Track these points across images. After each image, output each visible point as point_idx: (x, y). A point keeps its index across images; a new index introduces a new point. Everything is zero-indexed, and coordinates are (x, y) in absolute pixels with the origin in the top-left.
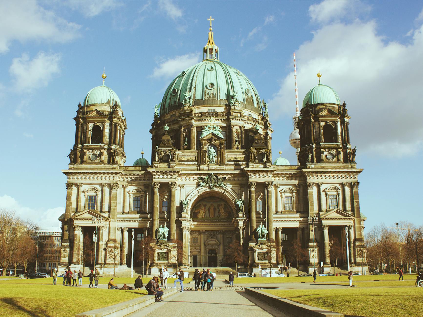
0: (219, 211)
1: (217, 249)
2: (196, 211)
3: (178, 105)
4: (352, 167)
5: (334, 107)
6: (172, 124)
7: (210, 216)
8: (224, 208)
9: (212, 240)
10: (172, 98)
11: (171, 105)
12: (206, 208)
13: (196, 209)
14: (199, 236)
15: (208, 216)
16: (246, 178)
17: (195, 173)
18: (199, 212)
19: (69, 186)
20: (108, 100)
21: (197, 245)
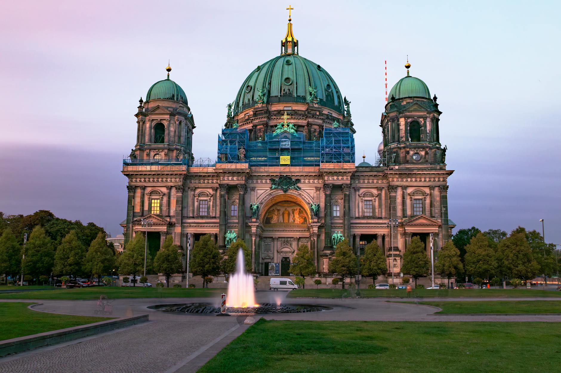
0: (294, 216)
1: (291, 257)
2: (269, 217)
3: (252, 103)
4: (441, 169)
5: (424, 101)
6: (246, 123)
7: (284, 221)
8: (299, 213)
9: (285, 247)
10: (246, 95)
11: (244, 103)
12: (279, 213)
13: (269, 214)
14: (272, 242)
15: (282, 221)
16: (322, 181)
17: (266, 174)
18: (272, 218)
19: (130, 188)
20: (172, 95)
21: (270, 252)
